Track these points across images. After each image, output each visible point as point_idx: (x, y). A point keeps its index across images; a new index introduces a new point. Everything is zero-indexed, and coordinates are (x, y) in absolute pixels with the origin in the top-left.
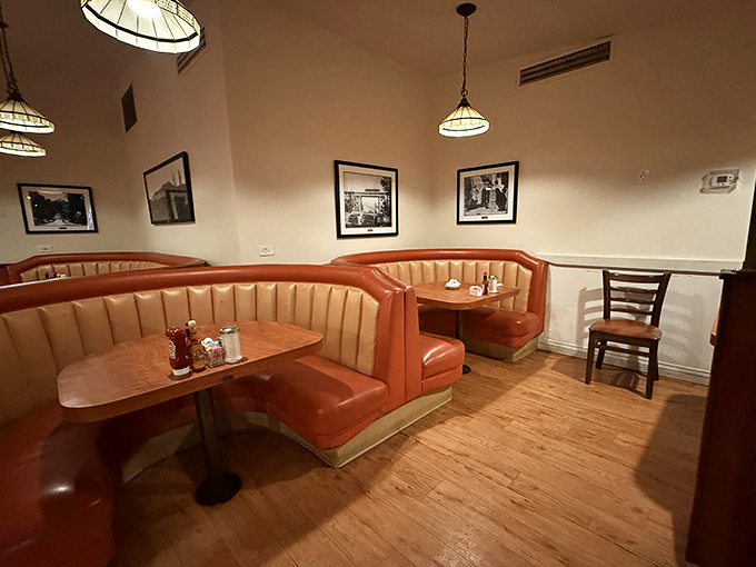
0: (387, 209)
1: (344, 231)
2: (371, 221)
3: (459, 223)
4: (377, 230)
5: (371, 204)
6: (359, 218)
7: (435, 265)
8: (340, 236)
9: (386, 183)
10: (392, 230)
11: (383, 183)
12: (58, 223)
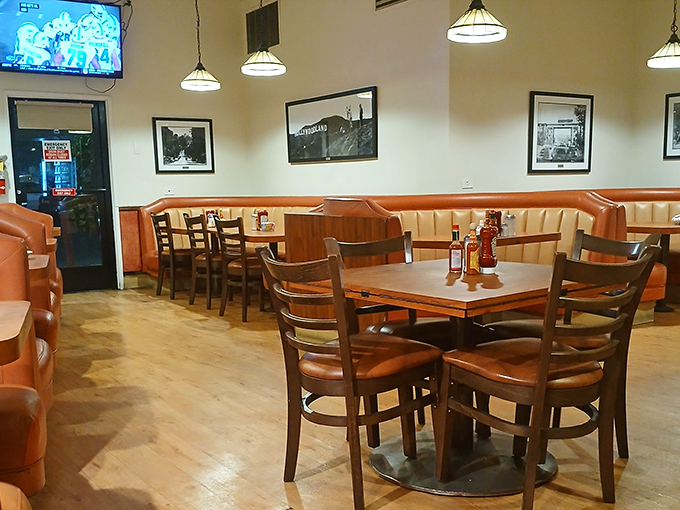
0: (580, 142)
1: (536, 166)
2: (562, 155)
3: (666, 157)
4: (567, 166)
5: (564, 136)
6: (551, 152)
7: (635, 207)
8: (531, 171)
9: (580, 113)
10: (584, 166)
11: (577, 113)
12: (182, 162)
